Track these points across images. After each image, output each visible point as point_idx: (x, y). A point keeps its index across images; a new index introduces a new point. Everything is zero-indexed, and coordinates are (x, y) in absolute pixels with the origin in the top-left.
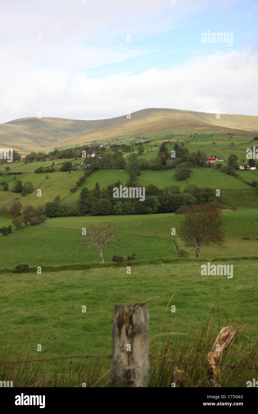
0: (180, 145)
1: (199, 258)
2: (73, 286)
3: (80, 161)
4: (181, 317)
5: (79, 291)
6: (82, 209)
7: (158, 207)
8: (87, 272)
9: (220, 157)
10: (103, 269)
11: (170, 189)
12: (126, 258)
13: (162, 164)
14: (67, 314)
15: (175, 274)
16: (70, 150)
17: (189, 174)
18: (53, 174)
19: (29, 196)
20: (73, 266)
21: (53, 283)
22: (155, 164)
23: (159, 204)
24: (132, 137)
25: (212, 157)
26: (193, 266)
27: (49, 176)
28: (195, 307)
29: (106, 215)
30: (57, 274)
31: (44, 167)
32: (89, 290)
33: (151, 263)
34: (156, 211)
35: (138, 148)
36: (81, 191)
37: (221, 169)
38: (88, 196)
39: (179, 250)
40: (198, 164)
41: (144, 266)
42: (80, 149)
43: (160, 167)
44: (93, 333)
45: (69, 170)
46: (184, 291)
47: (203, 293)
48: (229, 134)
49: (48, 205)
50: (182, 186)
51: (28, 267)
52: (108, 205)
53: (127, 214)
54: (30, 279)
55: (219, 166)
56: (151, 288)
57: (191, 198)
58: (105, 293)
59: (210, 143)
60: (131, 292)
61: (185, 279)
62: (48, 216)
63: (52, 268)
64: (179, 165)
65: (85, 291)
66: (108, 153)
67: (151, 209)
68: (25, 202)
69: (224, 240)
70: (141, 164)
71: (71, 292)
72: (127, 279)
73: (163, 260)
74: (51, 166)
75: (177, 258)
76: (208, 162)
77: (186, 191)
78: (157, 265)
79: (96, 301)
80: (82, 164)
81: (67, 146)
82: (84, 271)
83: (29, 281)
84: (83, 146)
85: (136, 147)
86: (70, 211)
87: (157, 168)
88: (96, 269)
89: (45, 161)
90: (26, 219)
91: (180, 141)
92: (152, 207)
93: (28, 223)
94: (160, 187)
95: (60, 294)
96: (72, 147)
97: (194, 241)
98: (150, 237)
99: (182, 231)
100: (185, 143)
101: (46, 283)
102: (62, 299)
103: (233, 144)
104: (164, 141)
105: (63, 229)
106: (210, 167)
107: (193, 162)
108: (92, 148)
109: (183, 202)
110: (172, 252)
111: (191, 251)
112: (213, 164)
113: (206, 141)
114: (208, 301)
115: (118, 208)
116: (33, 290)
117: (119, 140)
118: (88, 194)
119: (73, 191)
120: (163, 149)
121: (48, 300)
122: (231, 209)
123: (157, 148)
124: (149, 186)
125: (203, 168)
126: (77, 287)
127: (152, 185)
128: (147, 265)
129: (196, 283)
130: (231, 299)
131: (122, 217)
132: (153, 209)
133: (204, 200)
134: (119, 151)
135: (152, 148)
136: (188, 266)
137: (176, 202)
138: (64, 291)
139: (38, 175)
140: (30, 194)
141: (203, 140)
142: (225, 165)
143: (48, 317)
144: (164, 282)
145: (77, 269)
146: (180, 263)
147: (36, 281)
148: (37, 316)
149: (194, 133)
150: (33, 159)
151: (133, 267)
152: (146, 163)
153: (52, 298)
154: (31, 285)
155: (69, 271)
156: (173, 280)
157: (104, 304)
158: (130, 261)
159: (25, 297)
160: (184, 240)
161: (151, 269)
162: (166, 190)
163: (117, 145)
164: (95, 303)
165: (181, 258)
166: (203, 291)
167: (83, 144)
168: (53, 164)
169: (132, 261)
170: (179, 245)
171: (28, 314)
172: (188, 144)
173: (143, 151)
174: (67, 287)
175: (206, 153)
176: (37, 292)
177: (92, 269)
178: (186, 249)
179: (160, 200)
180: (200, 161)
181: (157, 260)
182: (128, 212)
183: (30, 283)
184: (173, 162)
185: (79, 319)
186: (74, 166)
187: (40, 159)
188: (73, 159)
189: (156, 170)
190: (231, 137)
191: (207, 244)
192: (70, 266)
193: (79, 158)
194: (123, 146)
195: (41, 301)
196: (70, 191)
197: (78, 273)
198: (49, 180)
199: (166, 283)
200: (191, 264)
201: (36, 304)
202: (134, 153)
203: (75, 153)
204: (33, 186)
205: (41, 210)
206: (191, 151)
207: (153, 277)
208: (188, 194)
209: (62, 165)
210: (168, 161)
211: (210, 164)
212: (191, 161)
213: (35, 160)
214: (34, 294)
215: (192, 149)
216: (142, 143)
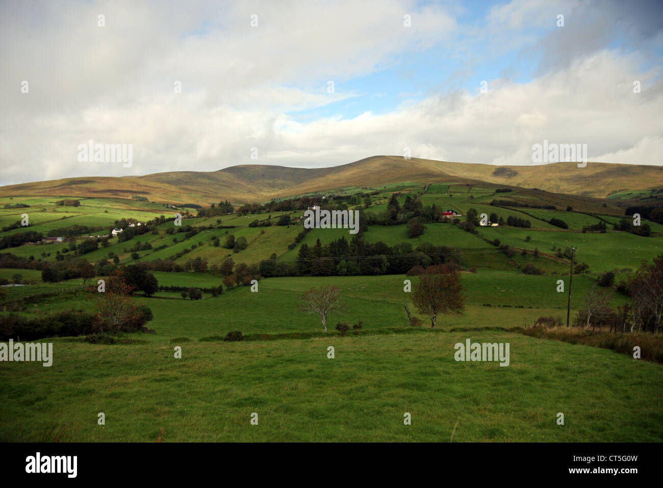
0: (412, 197)
1: (435, 327)
2: (294, 361)
3: (300, 214)
4: (423, 403)
5: (302, 367)
6: (301, 268)
7: (387, 267)
8: (307, 342)
9: (457, 212)
10: (325, 338)
11: (401, 247)
12: (351, 326)
13: (392, 218)
14: (289, 395)
15: (410, 347)
16: (289, 202)
17: (423, 230)
18: (269, 228)
19: (242, 253)
20: (291, 334)
21: (271, 356)
22: (384, 219)
23: (389, 264)
24: (358, 188)
25: (448, 211)
26: (428, 337)
27: (265, 230)
28: (438, 390)
29: (328, 275)
30: (275, 344)
31: (260, 220)
32: (313, 366)
33: (381, 332)
34: (384, 272)
35: (365, 201)
36: (300, 248)
37: (459, 225)
38: (308, 254)
39: (411, 317)
40: (433, 219)
41: (372, 336)
42: (300, 201)
43: (389, 222)
44: (321, 420)
45: (287, 224)
46: (423, 370)
47: (445, 373)
48: (467, 185)
49: (263, 263)
50: (415, 244)
51: (241, 334)
52: (330, 264)
53: (352, 275)
54: (244, 350)
55: (456, 221)
56: (385, 365)
57: (425, 258)
58: (332, 371)
59: (446, 195)
60: (362, 370)
61: (422, 354)
62: (262, 276)
63: (268, 336)
64: (411, 220)
65: (310, 366)
66: (331, 205)
67: (378, 269)
68: (239, 259)
69: (464, 307)
70: (368, 219)
71: (293, 367)
72: (355, 352)
73: (393, 329)
74: (267, 220)
75: (410, 327)
76: (444, 217)
77: (418, 250)
78: (388, 336)
79: (323, 380)
80: (301, 217)
81: (285, 198)
82: (304, 340)
83: (244, 352)
84: (303, 197)
85: (362, 199)
86: (287, 270)
87: (386, 223)
88: (317, 339)
89: (260, 213)
90: (239, 279)
91: (413, 193)
92: (380, 267)
93: (241, 283)
94: (389, 245)
95: (280, 370)
96: (290, 198)
97: (430, 308)
98: (377, 302)
99: (416, 297)
100: (418, 195)
101: (263, 355)
102: (283, 376)
103: (472, 197)
104: (395, 193)
105: (280, 290)
106: (446, 222)
107: (427, 216)
108: (313, 200)
109: (415, 262)
110: (402, 319)
111: (425, 319)
112: (450, 219)
113: (442, 193)
114: (453, 382)
115: (341, 268)
116: (249, 364)
117: (343, 191)
118: (307, 252)
119: (291, 247)
120: (393, 202)
121: (267, 377)
122: (470, 271)
123: (387, 201)
124: (377, 243)
125: (439, 224)
126: (299, 362)
127: (381, 242)
128: (376, 335)
129: (436, 359)
130: (480, 381)
131: (347, 278)
132: (381, 269)
133: (439, 260)
134: (343, 203)
135: (380, 201)
136: (423, 336)
137: (407, 262)
138: (285, 367)
139: (253, 229)
140: (243, 251)
141: (439, 192)
142: (463, 220)
143: (268, 399)
144: (399, 358)
145: (296, 338)
146: (414, 333)
147: (251, 352)
148: (255, 397)
149: (427, 184)
150: (247, 211)
151: (360, 336)
152: (373, 217)
153: (271, 375)
154: (246, 357)
155: (287, 341)
156: (408, 355)
157: (332, 383)
158: (356, 330)
159: (240, 373)
160: (418, 307)
161: (382, 340)
162: (396, 248)
163: (341, 197)
164: (321, 383)
165: (415, 328)
166: (445, 370)
167: (303, 195)
168: (270, 216)
169: (358, 330)
170: (411, 311)
171: (245, 395)
172: (423, 196)
173: (370, 204)
174: (287, 361)
175: (442, 207)
176: (254, 367)
177: (312, 339)
178: (419, 317)
179: (389, 260)
180: (435, 216)
181: (387, 329)
182: (353, 273)
183: (244, 355)
184: (404, 216)
185: (304, 403)
186: (293, 220)
187: (255, 211)
188: (292, 212)
189: (385, 225)
190: (470, 189)
191: (444, 312)
192: (289, 334)
193: (298, 211)
194: (349, 197)
195: (259, 378)
196: (287, 247)
197: (298, 343)
198: (265, 235)
199: (401, 359)
200: (427, 334)
201: (253, 382)
202: (361, 206)
203: (294, 204)
204: (247, 242)
205: (255, 268)
206: (425, 204)
207: (385, 351)
208: (422, 254)
209: (279, 218)
210: (398, 215)
211: (446, 219)
212: (424, 215)
213: (250, 212)
214: (249, 369)
215: (426, 202)
216: (369, 195)
